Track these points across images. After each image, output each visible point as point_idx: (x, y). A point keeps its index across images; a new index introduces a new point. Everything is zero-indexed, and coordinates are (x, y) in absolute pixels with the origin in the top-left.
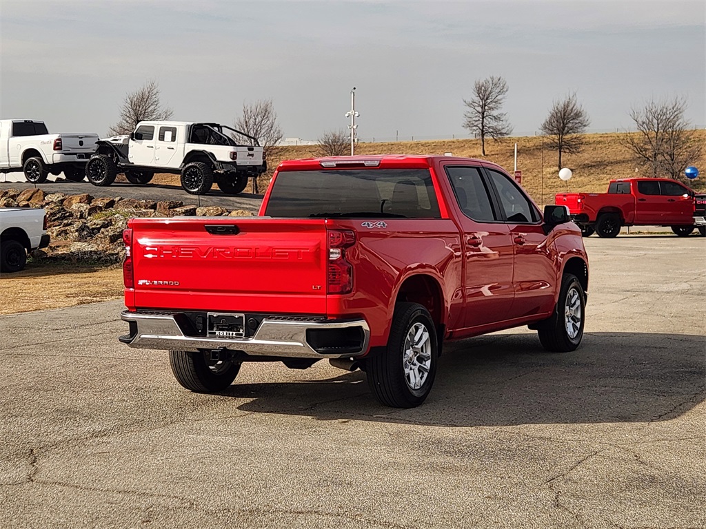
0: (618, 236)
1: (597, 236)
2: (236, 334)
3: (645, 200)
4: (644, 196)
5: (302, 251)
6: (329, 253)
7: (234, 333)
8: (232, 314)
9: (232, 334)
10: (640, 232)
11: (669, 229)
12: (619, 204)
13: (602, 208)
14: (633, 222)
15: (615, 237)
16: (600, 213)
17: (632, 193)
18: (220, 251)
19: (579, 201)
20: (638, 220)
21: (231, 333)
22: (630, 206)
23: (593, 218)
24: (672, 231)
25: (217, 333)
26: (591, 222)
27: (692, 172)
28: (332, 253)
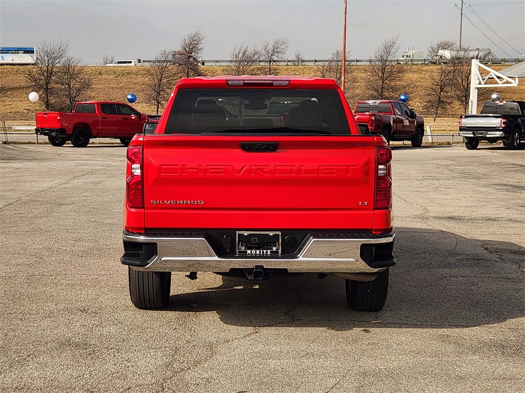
0: (88, 146)
1: (72, 145)
2: (270, 252)
3: (106, 118)
4: (105, 115)
5: (351, 168)
6: (377, 169)
7: (269, 251)
8: (266, 233)
9: (267, 252)
10: (93, 143)
11: (118, 141)
12: (89, 121)
13: (76, 124)
14: (98, 135)
15: (86, 147)
16: (75, 128)
17: (97, 112)
18: (258, 169)
19: (59, 118)
20: (102, 134)
21: (265, 251)
22: (96, 123)
23: (69, 132)
24: (120, 142)
25: (249, 252)
26: (68, 135)
27: (132, 98)
28: (381, 169)
